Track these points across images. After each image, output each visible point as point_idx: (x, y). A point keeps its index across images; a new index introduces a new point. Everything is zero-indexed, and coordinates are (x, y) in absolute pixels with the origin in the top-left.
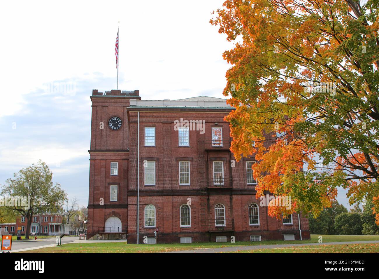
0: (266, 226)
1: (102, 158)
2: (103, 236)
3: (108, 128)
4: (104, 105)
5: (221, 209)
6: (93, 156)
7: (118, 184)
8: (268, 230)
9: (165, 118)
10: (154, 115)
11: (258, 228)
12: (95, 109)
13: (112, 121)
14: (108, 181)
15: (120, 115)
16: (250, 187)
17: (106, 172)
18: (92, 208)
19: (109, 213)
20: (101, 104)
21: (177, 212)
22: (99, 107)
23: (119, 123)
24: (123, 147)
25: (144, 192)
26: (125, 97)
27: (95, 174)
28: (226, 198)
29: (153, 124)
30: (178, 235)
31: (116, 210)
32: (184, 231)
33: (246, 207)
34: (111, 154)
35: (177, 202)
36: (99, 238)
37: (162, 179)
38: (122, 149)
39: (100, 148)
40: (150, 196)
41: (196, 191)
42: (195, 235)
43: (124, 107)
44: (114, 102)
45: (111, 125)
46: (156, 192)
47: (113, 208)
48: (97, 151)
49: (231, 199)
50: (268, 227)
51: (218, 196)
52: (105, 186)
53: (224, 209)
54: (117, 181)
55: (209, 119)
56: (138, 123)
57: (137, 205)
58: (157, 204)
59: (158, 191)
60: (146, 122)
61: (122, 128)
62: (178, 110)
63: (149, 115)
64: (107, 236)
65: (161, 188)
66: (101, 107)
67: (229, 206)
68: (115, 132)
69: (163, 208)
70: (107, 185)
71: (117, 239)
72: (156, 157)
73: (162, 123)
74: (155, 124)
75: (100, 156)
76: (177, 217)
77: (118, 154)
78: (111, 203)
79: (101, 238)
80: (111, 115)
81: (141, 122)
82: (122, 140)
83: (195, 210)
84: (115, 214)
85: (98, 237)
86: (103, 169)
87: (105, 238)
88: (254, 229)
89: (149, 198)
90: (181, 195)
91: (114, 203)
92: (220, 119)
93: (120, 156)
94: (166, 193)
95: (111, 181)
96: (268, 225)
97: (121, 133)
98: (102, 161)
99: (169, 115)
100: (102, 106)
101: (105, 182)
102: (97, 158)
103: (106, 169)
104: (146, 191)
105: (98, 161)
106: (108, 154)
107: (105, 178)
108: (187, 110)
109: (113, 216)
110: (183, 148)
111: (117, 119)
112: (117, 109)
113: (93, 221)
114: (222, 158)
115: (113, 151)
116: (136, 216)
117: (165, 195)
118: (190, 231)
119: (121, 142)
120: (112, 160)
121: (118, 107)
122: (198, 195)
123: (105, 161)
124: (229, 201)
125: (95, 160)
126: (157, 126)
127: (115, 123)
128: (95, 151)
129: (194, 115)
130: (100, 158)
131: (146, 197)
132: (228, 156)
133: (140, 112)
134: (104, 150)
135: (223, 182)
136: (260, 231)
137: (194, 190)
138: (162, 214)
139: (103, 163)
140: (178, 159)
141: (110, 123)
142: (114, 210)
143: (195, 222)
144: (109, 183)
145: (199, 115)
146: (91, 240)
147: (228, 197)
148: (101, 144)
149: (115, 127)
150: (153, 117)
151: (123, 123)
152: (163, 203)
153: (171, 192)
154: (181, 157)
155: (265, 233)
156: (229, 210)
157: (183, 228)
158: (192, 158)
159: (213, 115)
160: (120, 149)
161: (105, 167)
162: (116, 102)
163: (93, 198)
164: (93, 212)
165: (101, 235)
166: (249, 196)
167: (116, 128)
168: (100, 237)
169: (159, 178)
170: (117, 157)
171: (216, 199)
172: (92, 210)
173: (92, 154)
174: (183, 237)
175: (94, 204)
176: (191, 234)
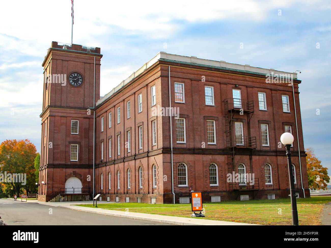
0: (278, 185)
1: (62, 114)
2: (66, 197)
3: (68, 84)
4: (64, 59)
5: (242, 168)
6: (53, 112)
7: (79, 143)
8: (279, 189)
9: (193, 75)
10: (183, 70)
11: (271, 187)
12: (54, 62)
13: (72, 77)
14: (69, 139)
15: (82, 71)
16: (264, 148)
17: (66, 129)
18: (52, 168)
19: (70, 174)
20: (61, 58)
21: (207, 170)
22: (59, 61)
23: (80, 80)
24: (84, 105)
25: (177, 150)
26: (87, 53)
27: (55, 131)
28: (246, 158)
29: (183, 80)
30: (209, 194)
31: (77, 170)
32: (213, 190)
33: (262, 167)
34: (72, 112)
35: (206, 161)
36: (61, 200)
37: (192, 137)
38: (83, 107)
39: (60, 104)
40: (182, 154)
41: (222, 150)
42: (224, 193)
43: (85, 63)
44: (74, 57)
45: (71, 81)
46: (187, 150)
47: (74, 168)
48: (57, 107)
49: (251, 159)
50: (279, 186)
51: (240, 156)
52: (66, 145)
53: (245, 168)
54: (78, 140)
55: (231, 80)
56: (168, 77)
57: (171, 164)
58: (189, 163)
59: (189, 149)
60: (176, 77)
61: (83, 85)
62: (205, 69)
63: (179, 70)
64: (70, 197)
65: (192, 146)
66: (61, 61)
67: (249, 166)
68: (76, 88)
69: (195, 167)
70: (67, 143)
71: (80, 200)
72: (186, 114)
73: (190, 80)
74: (184, 80)
75: (59, 112)
76: (207, 175)
77: (79, 112)
78: (72, 163)
79: (63, 200)
80: (71, 70)
81: (172, 77)
82: (83, 97)
83: (222, 169)
84: (75, 175)
85: (60, 198)
86: (64, 127)
87: (68, 199)
88: (269, 188)
89: (182, 156)
90: (210, 154)
91: (74, 163)
92: (239, 81)
93: (81, 114)
94: (197, 152)
95: (71, 140)
96: (280, 184)
97: (82, 90)
98: (62, 118)
99: (197, 73)
100: (63, 60)
101: (66, 141)
102: (57, 114)
103: (66, 126)
104: (179, 149)
105: (57, 118)
106: (68, 111)
107: (66, 136)
108: (213, 69)
109: (73, 177)
110: (210, 107)
111: (77, 75)
112: (78, 65)
113: (53, 181)
114: (242, 119)
115: (75, 108)
116: (170, 175)
117: (196, 154)
118: (218, 190)
119: (82, 100)
120: (72, 118)
121: (79, 63)
122: (224, 155)
123: (65, 118)
124: (249, 161)
125: (54, 116)
126: (186, 82)
127: (76, 79)
128: (55, 106)
129: (218, 75)
130: (60, 114)
131: (179, 155)
132: (246, 117)
133: (170, 67)
134: (64, 107)
135: (243, 143)
136: (273, 190)
137: (220, 150)
138: (193, 173)
139: (64, 120)
140: (205, 118)
141: (70, 79)
142: (75, 170)
143: (222, 182)
144: (69, 142)
145: (223, 76)
146: (53, 202)
147: (248, 157)
148: (61, 100)
149: (75, 84)
150: (182, 73)
151: (84, 80)
152: (194, 161)
153: (201, 150)
154: (208, 116)
155: (278, 191)
156: (250, 169)
157: (212, 187)
158: (218, 117)
159: (234, 77)
160: (81, 106)
161: (65, 124)
162: (77, 58)
163: (52, 157)
164: (53, 172)
165: (64, 197)
166: (265, 157)
167: (77, 84)
168: (62, 198)
169: (189, 135)
170: (79, 115)
171: (239, 159)
172: (52, 169)
173: (52, 110)
174: (213, 196)
175: (54, 163)
176: (220, 193)
